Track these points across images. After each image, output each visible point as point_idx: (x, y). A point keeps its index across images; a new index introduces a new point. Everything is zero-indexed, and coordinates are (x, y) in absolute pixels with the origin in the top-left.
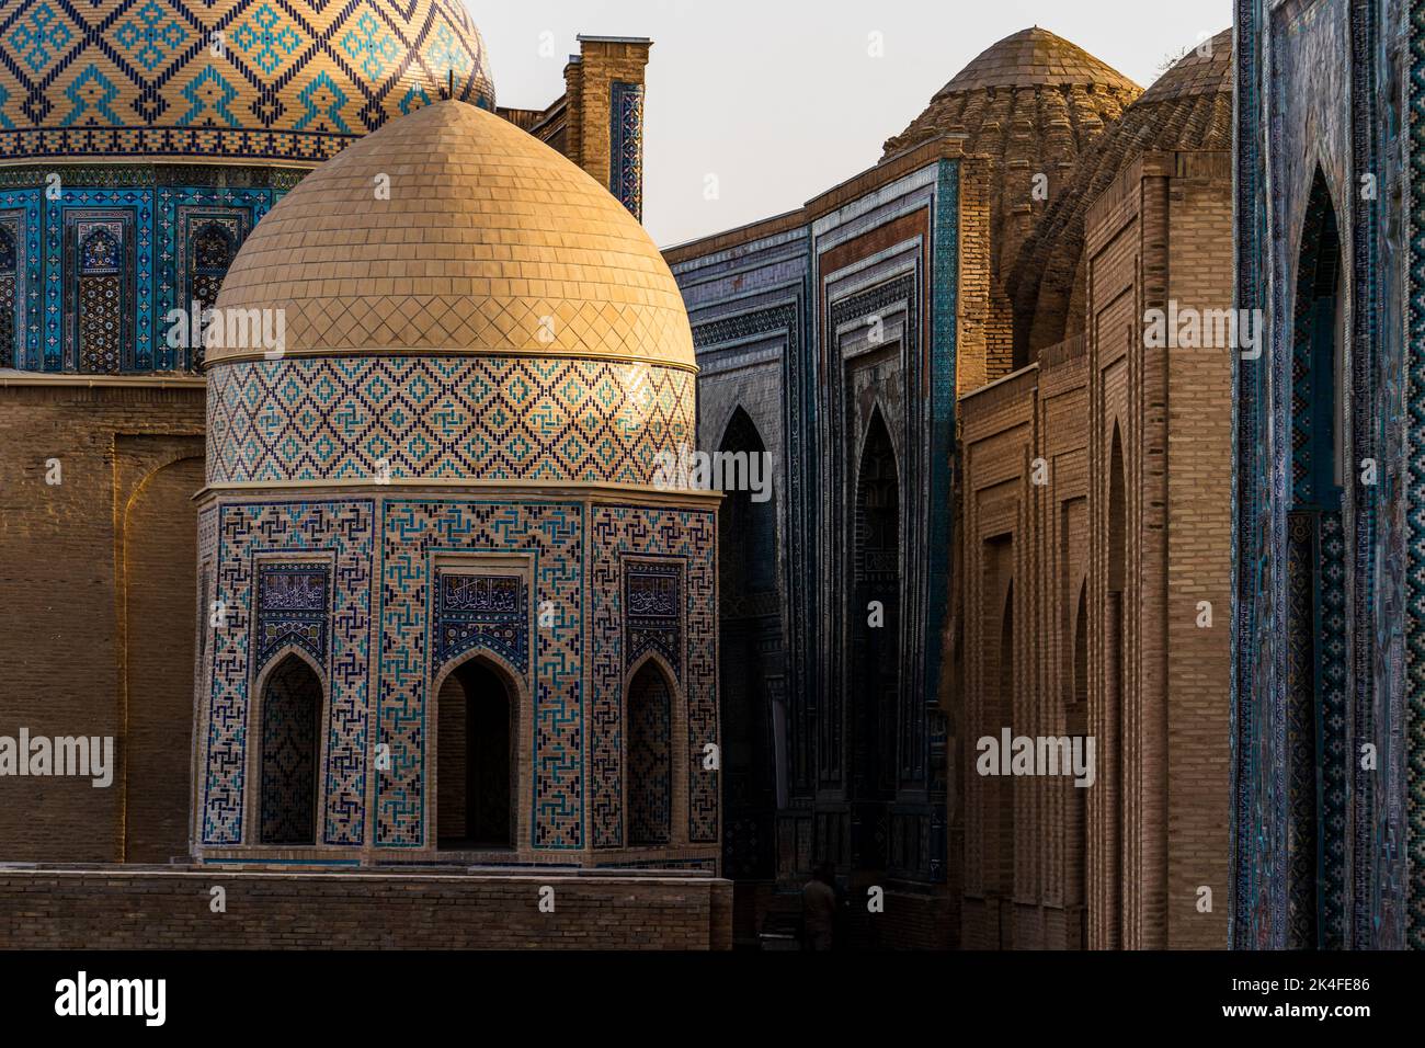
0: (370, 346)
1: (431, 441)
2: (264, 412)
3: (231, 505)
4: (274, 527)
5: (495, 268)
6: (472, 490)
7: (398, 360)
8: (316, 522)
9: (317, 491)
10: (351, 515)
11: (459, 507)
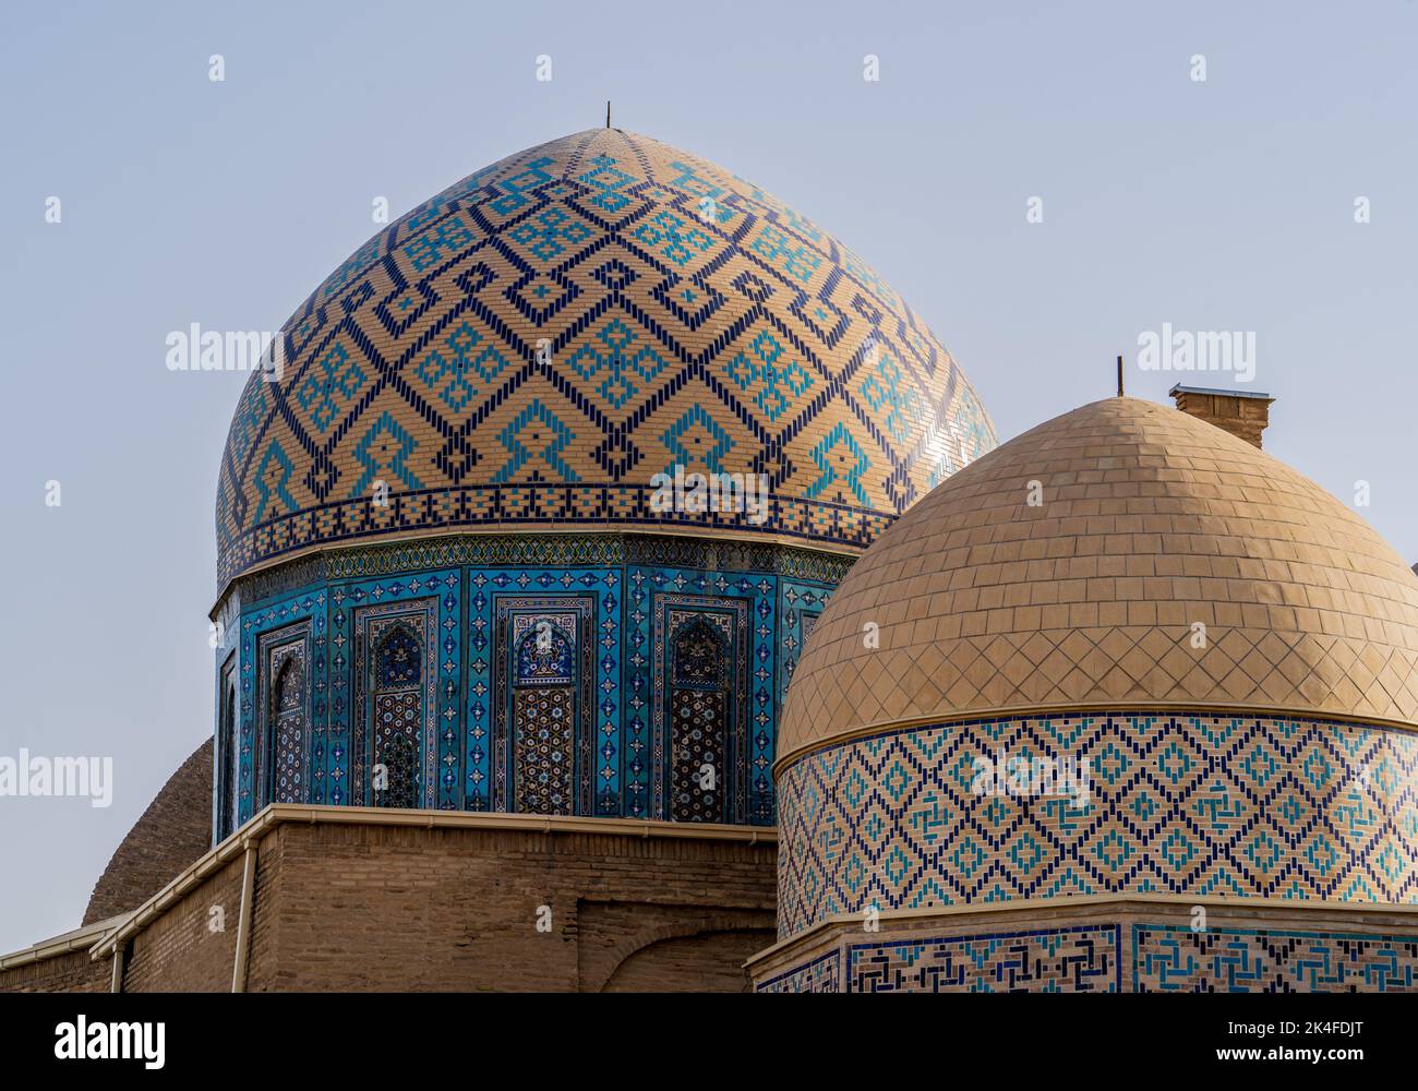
0: (1097, 700)
1: (1195, 840)
2: (918, 806)
3: (867, 946)
4: (942, 976)
5: (1272, 591)
6: (1262, 914)
7: (1141, 720)
8: (1017, 964)
9: (1019, 916)
10: (1080, 951)
11: (1243, 939)
